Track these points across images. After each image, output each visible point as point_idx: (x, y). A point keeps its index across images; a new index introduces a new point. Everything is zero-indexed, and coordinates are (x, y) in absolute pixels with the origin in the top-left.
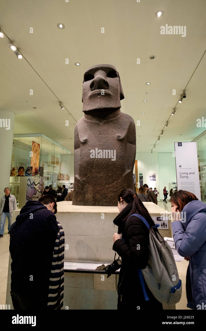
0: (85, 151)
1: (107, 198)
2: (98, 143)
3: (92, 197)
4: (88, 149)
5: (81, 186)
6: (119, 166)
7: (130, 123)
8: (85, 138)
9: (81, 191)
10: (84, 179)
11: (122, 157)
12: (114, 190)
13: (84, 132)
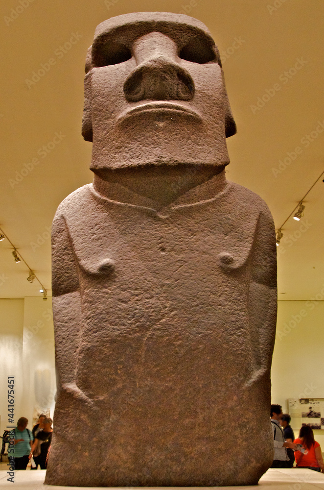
0: (104, 303)
1: (186, 460)
2: (155, 280)
3: (130, 457)
4: (116, 297)
5: (88, 421)
6: (232, 358)
7: (259, 216)
8: (105, 261)
9: (90, 438)
10: (101, 398)
11: (242, 328)
12: (213, 433)
13: (99, 239)
